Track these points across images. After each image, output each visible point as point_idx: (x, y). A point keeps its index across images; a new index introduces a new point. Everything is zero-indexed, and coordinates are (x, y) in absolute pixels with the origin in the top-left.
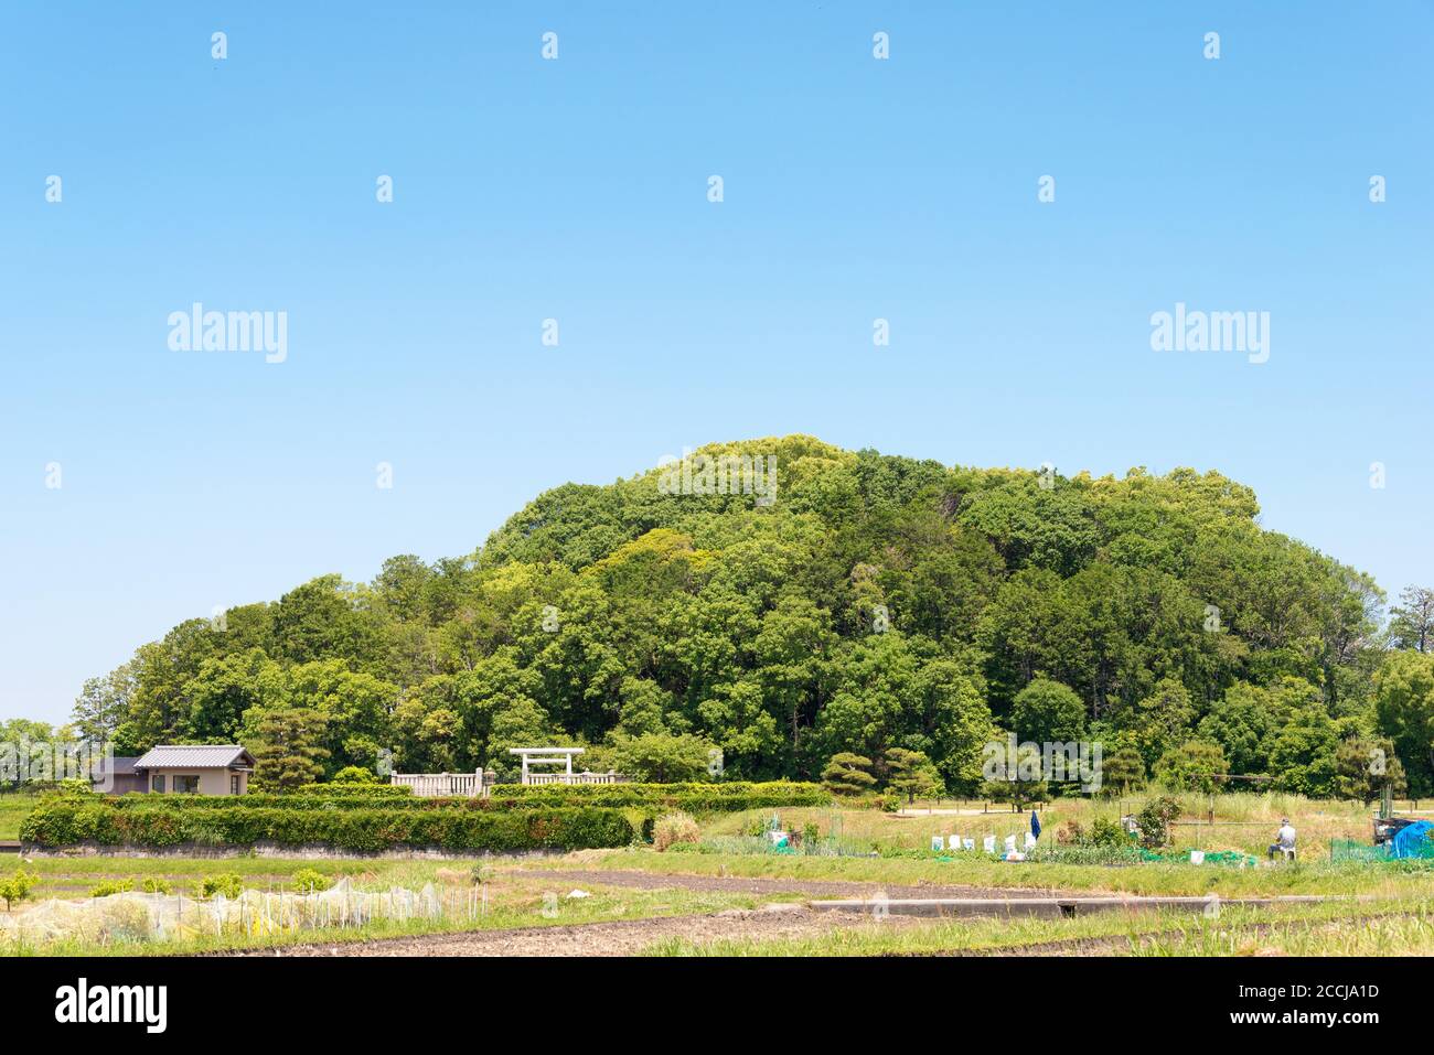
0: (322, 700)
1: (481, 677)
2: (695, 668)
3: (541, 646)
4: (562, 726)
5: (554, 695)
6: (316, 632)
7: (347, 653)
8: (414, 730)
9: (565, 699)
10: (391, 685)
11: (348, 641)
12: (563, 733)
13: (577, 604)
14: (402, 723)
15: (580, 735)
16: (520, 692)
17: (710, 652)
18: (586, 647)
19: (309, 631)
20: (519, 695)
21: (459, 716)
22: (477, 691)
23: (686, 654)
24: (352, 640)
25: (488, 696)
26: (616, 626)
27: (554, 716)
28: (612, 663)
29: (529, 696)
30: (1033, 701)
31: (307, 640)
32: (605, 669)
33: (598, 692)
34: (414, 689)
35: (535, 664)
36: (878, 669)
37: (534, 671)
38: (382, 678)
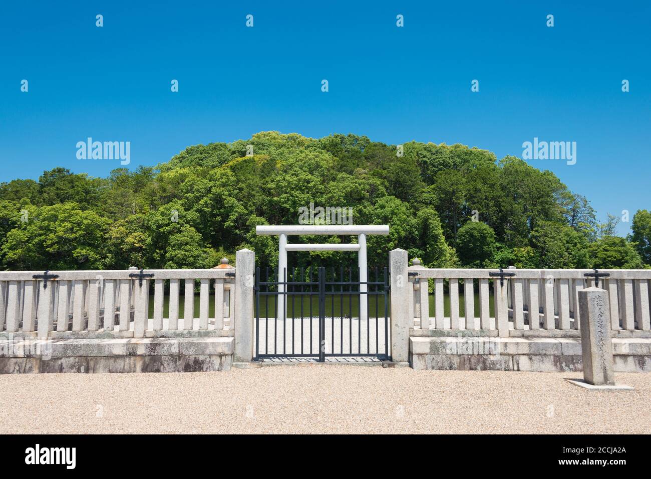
0: (60, 225)
1: (163, 214)
2: (292, 210)
3: (198, 199)
4: (210, 243)
5: (205, 226)
6: (63, 190)
7: (80, 201)
8: (120, 244)
9: (212, 229)
10: (107, 219)
11: (82, 194)
12: (210, 248)
13: (219, 177)
14: (112, 241)
15: (221, 249)
16: (186, 223)
17: (301, 201)
18: (225, 199)
19: (57, 189)
20: (186, 225)
21: (149, 236)
22: (160, 222)
23: (286, 202)
24: (84, 194)
25: (167, 225)
26: (241, 189)
27: (205, 238)
28: (240, 209)
29: (191, 226)
30: (475, 231)
31: (57, 194)
32: (237, 211)
33: (232, 224)
34: (121, 221)
35: (195, 209)
36: (393, 213)
37: (195, 213)
38: (102, 216)
